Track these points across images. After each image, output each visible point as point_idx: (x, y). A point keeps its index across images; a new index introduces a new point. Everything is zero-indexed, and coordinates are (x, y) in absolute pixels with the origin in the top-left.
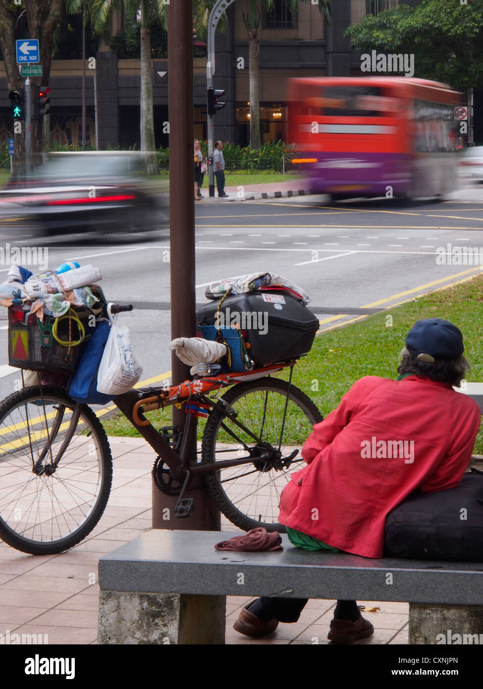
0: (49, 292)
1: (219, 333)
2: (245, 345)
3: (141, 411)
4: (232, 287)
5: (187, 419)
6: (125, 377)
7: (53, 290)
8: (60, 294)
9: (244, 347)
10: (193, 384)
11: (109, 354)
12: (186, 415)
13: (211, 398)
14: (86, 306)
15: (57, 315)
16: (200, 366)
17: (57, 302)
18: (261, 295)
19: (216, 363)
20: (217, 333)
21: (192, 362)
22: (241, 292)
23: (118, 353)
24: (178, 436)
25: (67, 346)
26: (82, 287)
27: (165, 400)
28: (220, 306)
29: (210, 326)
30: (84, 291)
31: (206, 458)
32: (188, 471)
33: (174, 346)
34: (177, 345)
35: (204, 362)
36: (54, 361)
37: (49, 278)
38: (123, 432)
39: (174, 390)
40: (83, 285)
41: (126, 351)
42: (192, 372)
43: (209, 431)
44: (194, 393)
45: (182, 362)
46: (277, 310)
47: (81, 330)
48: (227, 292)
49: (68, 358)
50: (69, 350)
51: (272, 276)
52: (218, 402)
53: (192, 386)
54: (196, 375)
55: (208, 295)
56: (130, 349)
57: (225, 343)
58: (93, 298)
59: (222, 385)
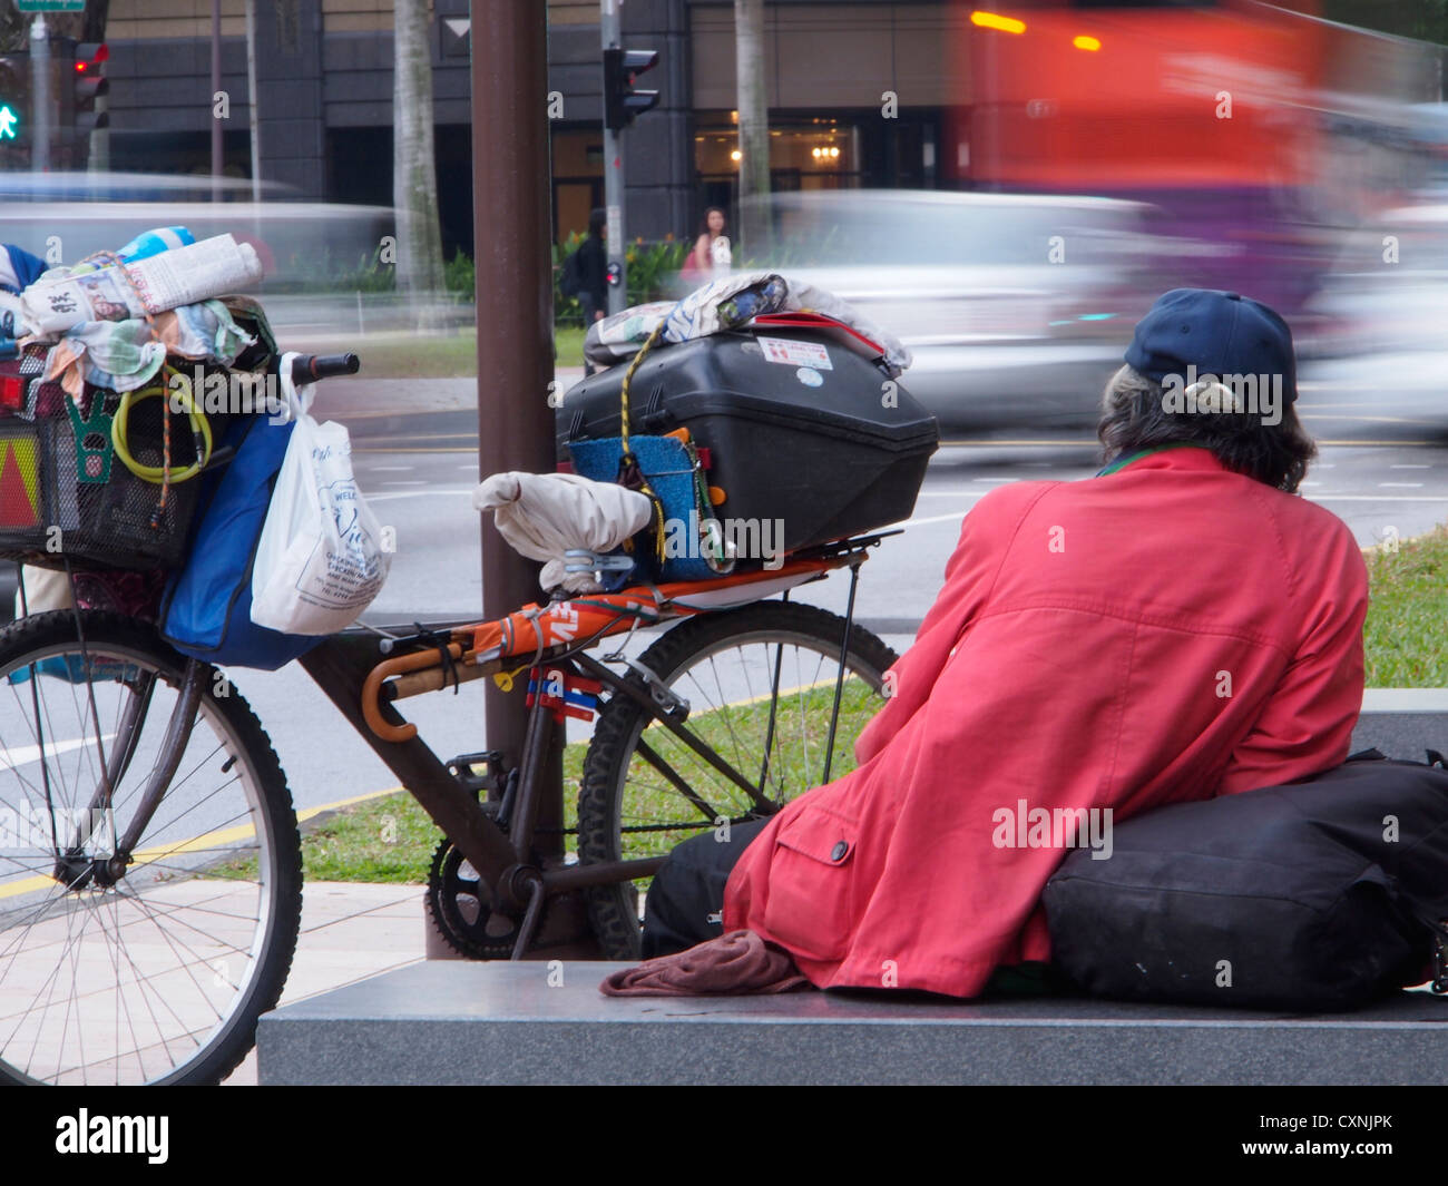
0: (101, 316)
1: (629, 462)
2: (709, 492)
3: (387, 693)
4: (666, 321)
5: (532, 726)
6: (337, 577)
7: (111, 309)
8: (135, 323)
9: (707, 500)
10: (548, 614)
11: (289, 506)
12: (527, 712)
13: (606, 661)
14: (214, 360)
15: (125, 384)
16: (568, 561)
17: (126, 345)
18: (756, 341)
19: (619, 551)
20: (622, 462)
21: (547, 548)
22: (695, 332)
23: (314, 503)
24: (506, 782)
25: (158, 481)
26: (204, 302)
27: (463, 662)
28: (630, 379)
29: (600, 440)
30: (207, 313)
31: (592, 844)
32: (536, 884)
33: (489, 497)
34: (498, 493)
35: (581, 548)
36: (119, 530)
37: (99, 273)
38: (337, 868)
39: (488, 630)
40: (204, 295)
41: (338, 498)
42: (547, 580)
43: (599, 762)
44: (554, 641)
45: (514, 549)
46: (804, 385)
47: (201, 433)
48: (652, 337)
49: (161, 519)
50: (164, 492)
51: (788, 284)
52: (627, 675)
53: (545, 622)
54: (557, 588)
55: (593, 352)
56: (351, 491)
57: (645, 490)
58: (237, 336)
59: (638, 620)
